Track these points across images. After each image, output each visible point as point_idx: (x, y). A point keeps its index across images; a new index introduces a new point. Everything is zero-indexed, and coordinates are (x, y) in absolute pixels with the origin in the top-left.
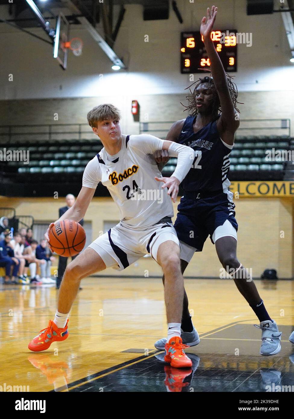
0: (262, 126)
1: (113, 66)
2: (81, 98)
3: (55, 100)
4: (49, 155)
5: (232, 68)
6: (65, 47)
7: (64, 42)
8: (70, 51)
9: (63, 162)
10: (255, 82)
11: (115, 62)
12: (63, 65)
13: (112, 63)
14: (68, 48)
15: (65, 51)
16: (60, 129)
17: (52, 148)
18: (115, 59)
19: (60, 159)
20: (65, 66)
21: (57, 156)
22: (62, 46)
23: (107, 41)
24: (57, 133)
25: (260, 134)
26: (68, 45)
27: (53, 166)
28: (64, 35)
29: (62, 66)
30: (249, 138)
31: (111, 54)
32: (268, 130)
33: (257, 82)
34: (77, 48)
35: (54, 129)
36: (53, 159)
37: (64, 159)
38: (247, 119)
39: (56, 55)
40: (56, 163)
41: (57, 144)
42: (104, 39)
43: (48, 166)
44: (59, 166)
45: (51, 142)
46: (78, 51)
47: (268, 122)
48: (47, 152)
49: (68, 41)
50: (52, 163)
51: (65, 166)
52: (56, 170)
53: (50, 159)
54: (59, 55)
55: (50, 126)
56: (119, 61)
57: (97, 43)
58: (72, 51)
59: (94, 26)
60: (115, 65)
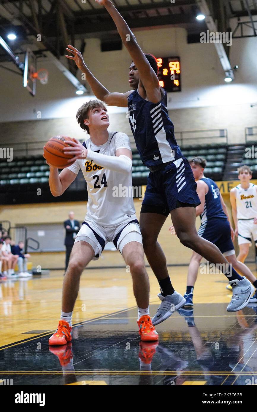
0: (204, 136)
1: (77, 91)
2: (53, 119)
3: (30, 121)
4: (26, 169)
5: (177, 89)
6: (33, 77)
7: (33, 73)
8: (38, 81)
9: (38, 174)
10: (196, 99)
11: (79, 87)
12: (33, 92)
13: (77, 89)
14: (36, 78)
15: (34, 80)
16: (36, 146)
17: (28, 163)
18: (79, 85)
19: (35, 172)
20: (34, 93)
21: (33, 169)
22: (31, 77)
23: (71, 71)
24: (33, 150)
25: (203, 142)
26: (36, 75)
27: (30, 178)
28: (32, 67)
29: (31, 94)
30: (193, 146)
31: (75, 81)
32: (209, 140)
33: (198, 99)
34: (43, 77)
35: (30, 146)
36: (30, 171)
37: (39, 171)
38: (192, 130)
39: (25, 84)
40: (32, 174)
41: (33, 159)
42: (67, 69)
43: (26, 178)
44: (34, 177)
45: (28, 157)
46: (44, 80)
47: (210, 133)
48: (25, 166)
49: (36, 72)
50: (28, 175)
51: (40, 177)
52: (32, 181)
53: (26, 172)
54: (28, 84)
55: (27, 144)
56: (82, 86)
57: (62, 73)
58: (39, 80)
59: (58, 58)
60: (78, 90)
